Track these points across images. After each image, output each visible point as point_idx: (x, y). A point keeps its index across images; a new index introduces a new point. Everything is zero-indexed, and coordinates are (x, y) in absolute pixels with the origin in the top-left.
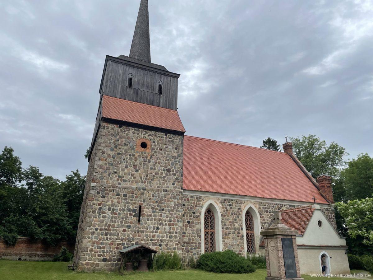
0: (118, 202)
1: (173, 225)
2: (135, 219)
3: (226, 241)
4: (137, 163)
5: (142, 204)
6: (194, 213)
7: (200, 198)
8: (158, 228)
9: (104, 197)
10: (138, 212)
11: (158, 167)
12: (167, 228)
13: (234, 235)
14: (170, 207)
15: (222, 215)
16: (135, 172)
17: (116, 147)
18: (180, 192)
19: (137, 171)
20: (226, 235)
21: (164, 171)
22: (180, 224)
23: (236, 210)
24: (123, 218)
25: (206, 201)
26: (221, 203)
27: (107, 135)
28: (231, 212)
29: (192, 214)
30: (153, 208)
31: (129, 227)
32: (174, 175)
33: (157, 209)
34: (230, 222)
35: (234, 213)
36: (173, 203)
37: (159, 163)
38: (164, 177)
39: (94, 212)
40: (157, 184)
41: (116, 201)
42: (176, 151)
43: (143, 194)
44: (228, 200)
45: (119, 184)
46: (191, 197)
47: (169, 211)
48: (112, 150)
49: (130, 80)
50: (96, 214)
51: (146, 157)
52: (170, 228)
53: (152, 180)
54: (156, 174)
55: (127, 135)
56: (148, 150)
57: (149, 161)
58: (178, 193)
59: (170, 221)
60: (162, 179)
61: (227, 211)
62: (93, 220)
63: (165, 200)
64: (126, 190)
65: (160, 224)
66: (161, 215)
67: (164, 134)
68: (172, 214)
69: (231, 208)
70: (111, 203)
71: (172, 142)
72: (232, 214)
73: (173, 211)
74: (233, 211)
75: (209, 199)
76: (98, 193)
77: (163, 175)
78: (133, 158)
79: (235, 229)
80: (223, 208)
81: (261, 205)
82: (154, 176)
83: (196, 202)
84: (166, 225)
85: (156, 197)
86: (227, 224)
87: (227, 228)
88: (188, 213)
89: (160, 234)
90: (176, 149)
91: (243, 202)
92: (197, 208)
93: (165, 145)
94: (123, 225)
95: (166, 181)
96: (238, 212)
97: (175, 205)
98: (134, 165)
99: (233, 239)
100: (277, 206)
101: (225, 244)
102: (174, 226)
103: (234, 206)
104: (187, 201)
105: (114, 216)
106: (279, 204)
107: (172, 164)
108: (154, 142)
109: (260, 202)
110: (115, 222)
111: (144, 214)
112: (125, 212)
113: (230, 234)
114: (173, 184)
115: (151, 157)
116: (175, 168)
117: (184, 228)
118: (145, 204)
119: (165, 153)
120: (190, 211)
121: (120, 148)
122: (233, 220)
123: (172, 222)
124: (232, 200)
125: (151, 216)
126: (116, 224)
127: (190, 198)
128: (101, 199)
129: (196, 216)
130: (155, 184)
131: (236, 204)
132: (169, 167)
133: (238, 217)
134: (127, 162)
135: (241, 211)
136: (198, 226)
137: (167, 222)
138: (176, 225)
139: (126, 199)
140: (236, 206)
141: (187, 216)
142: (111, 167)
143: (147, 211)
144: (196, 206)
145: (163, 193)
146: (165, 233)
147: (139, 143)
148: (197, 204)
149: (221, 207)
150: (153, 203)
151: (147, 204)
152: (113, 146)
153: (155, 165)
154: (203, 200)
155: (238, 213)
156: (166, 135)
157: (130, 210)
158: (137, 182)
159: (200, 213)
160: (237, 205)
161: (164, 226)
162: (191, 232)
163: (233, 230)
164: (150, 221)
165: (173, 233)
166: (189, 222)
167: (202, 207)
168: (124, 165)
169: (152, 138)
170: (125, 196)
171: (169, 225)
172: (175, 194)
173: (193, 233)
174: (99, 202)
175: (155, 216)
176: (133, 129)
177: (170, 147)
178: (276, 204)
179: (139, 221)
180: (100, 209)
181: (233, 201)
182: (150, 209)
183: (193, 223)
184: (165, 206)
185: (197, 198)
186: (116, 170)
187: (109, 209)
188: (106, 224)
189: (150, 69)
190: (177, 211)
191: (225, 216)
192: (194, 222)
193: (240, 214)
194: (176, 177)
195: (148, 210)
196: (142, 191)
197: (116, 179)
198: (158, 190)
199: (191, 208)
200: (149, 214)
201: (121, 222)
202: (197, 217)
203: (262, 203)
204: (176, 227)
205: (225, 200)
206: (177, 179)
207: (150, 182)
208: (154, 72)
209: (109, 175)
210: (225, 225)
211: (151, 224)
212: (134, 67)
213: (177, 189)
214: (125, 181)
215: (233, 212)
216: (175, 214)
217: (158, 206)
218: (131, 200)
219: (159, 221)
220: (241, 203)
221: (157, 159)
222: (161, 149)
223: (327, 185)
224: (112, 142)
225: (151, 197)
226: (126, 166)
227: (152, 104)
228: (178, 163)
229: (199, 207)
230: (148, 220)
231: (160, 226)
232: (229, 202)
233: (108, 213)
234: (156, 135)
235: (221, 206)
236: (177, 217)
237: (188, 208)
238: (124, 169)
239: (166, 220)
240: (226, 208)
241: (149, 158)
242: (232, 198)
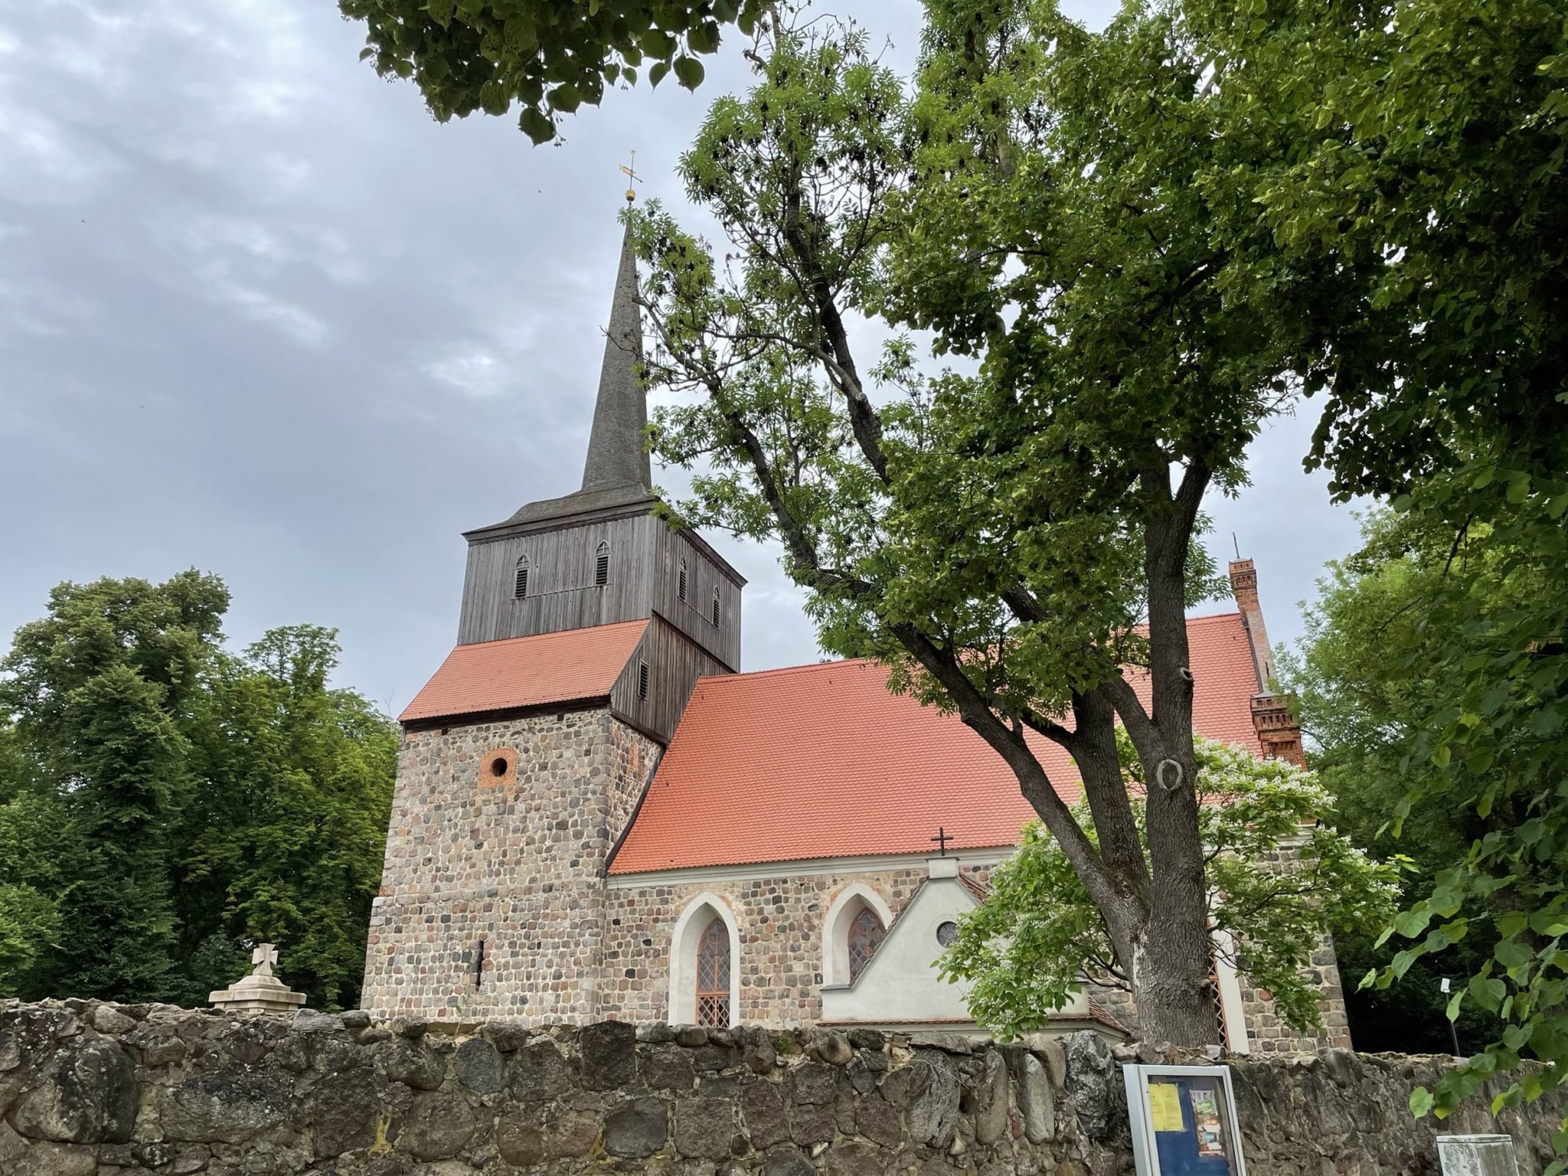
0: (430, 940)
1: (565, 987)
2: (466, 979)
3: (755, 1023)
4: (480, 823)
5: (486, 936)
6: (648, 942)
7: (670, 893)
8: (524, 1001)
9: (399, 930)
10: (474, 959)
11: (535, 822)
12: (549, 996)
13: (787, 1001)
14: (560, 935)
15: (743, 940)
16: (474, 851)
17: (432, 791)
18: (589, 886)
19: (479, 846)
20: (755, 1005)
21: (550, 829)
22: (587, 983)
23: (800, 914)
24: (439, 982)
25: (690, 900)
26: (744, 896)
27: (413, 765)
28: (777, 924)
29: (643, 946)
30: (512, 944)
31: (453, 1002)
32: (578, 835)
33: (522, 946)
34: (772, 960)
35: (791, 925)
36: (567, 923)
37: (537, 810)
38: (549, 849)
39: (379, 971)
40: (530, 873)
41: (424, 936)
42: (586, 759)
43: (489, 908)
44: (767, 882)
45: (437, 889)
46: (642, 894)
47: (556, 947)
48: (423, 801)
50: (384, 975)
51: (505, 801)
52: (558, 996)
53: (518, 863)
54: (528, 844)
55: (459, 749)
56: (509, 780)
57: (512, 811)
58: (585, 890)
59: (558, 976)
60: (544, 855)
61: (764, 920)
62: (376, 991)
63: (546, 916)
64: (450, 903)
65: (531, 988)
66: (534, 960)
67: (556, 717)
68: (562, 956)
69: (781, 910)
70: (413, 944)
71: (577, 734)
72: (782, 929)
73: (566, 945)
74: (787, 918)
75: (702, 891)
76: (388, 921)
77: (548, 843)
78: (472, 810)
79: (792, 982)
80: (750, 913)
81: (904, 883)
82: (522, 851)
83: (655, 907)
84: (545, 988)
85: (522, 910)
86: (761, 966)
87: (761, 982)
88: (628, 944)
89: (530, 1017)
90: (588, 753)
91: (830, 882)
92: (660, 925)
93: (555, 752)
94: (440, 1000)
95: (554, 859)
96: (808, 919)
97: (574, 926)
98: (472, 832)
100: (977, 874)
102: (569, 990)
103: (792, 901)
104: (628, 909)
105: (420, 976)
106: (987, 868)
107: (574, 804)
108: (526, 751)
109: (898, 873)
110: (421, 992)
111: (490, 962)
112: (445, 964)
113: (771, 1002)
114: (574, 864)
115: (516, 799)
116: (582, 813)
117: (617, 992)
118: (492, 936)
119: (554, 776)
120: (635, 937)
121: (441, 793)
122: (784, 949)
123: (563, 979)
124: (785, 881)
125: (506, 966)
126: (424, 996)
127: (637, 898)
128: (393, 936)
129: (656, 950)
130: (524, 875)
131: (797, 891)
132: (562, 816)
133: (806, 937)
134: (456, 825)
135: (820, 916)
136: (659, 983)
137: (550, 981)
138: (575, 986)
139: (448, 928)
140: (798, 900)
141: (625, 955)
142: (419, 847)
143: (497, 956)
144: (656, 920)
145: (542, 896)
146: (543, 1011)
147: (488, 763)
148: (659, 912)
149: (740, 913)
150: (514, 928)
151: (499, 934)
152: (426, 790)
153: (525, 817)
154: (680, 897)
155: (806, 924)
156: (560, 719)
157: (456, 957)
158: (477, 877)
159: (669, 942)
160: (803, 896)
161: (540, 993)
162: (636, 1003)
163: (784, 986)
164: (504, 982)
165: (563, 1012)
166: (630, 973)
167: (674, 920)
168: (449, 834)
169: (519, 739)
170: (446, 919)
171: (555, 988)
172: (575, 893)
173: (642, 1006)
174: (389, 945)
175: (517, 966)
176: (474, 728)
177: (567, 754)
178: (976, 869)
179: (478, 983)
180: (391, 962)
181: (788, 885)
182: (506, 948)
183: (643, 974)
184: (545, 935)
185: (660, 893)
186: (430, 855)
187: (410, 960)
188: (403, 1000)
189: (573, 519)
190: (577, 945)
191: (754, 939)
192: (646, 972)
193: (812, 928)
194: (583, 840)
195: (500, 952)
196: (487, 900)
197: (429, 877)
198: (529, 891)
199: (639, 927)
200: (503, 961)
201: (436, 991)
202: (657, 954)
203: (908, 874)
204: (573, 992)
205: (757, 885)
206: (586, 846)
207: (512, 871)
208: (583, 524)
209: (415, 871)
210: (755, 970)
211: (507, 989)
212: (530, 533)
213: (584, 878)
214: (450, 879)
215: (787, 924)
216: (572, 954)
217: (527, 937)
218: (461, 930)
219: (528, 979)
220: (821, 886)
221: (533, 799)
222: (543, 767)
223: (1275, 740)
224: (424, 779)
225: (510, 914)
226: (455, 838)
227: (579, 625)
228: (589, 795)
229: (664, 921)
230: (500, 980)
231: (528, 994)
232: (772, 891)
233: (408, 968)
234: (530, 729)
235: (743, 908)
236: (575, 964)
237: (629, 929)
238: (449, 847)
239: (545, 974)
240: (761, 911)
241: (511, 798)
242: (783, 875)
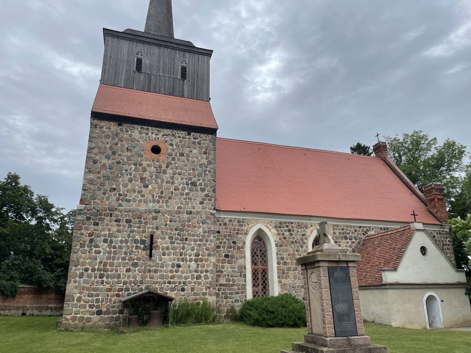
0: (119, 231)
1: (201, 260)
2: (144, 254)
3: (284, 281)
4: (146, 175)
5: (155, 232)
6: (234, 243)
7: (243, 222)
8: (179, 266)
9: (97, 224)
10: (148, 243)
11: (178, 180)
12: (193, 265)
13: (297, 272)
14: (197, 236)
15: (277, 245)
16: (143, 188)
17: (114, 153)
18: (211, 214)
19: (146, 186)
20: (283, 273)
21: (187, 185)
22: (213, 259)
23: (299, 237)
24: (125, 253)
25: (253, 226)
26: (276, 227)
27: (100, 137)
28: (290, 240)
29: (232, 244)
30: (171, 238)
31: (135, 265)
32: (203, 190)
33: (177, 239)
34: (289, 255)
35: (296, 241)
36: (201, 230)
37: (180, 174)
38: (187, 194)
39: (82, 246)
40: (177, 204)
41: (115, 229)
42: (205, 156)
43: (155, 218)
44: (285, 223)
45: (120, 205)
46: (230, 221)
47: (195, 241)
48: (108, 157)
49: (139, 61)
50: (86, 248)
51: (160, 167)
52: (198, 265)
53: (170, 198)
54: (175, 190)
55: (131, 135)
56: (162, 157)
57: (165, 172)
58: (209, 216)
59: (197, 255)
60: (184, 196)
61: (285, 238)
62: (81, 257)
63: (189, 226)
64: (131, 213)
65: (183, 260)
66: (184, 247)
67: (187, 133)
68: (199, 245)
69: (291, 235)
70: (107, 232)
71: (199, 143)
72: (292, 242)
73: (201, 240)
74: (294, 238)
75: (257, 223)
76: (88, 219)
77: (186, 191)
78: (140, 168)
79: (297, 264)
80: (278, 234)
81: (336, 229)
82: (172, 193)
83: (237, 228)
84: (191, 260)
85: (176, 221)
86: (285, 257)
87: (285, 263)
88: (225, 243)
89: (183, 274)
90: (205, 153)
91: (309, 226)
92: (239, 236)
93: (188, 149)
94: (127, 263)
95: (190, 199)
96: (302, 239)
97: (205, 232)
98: (142, 179)
99: (295, 277)
100: (360, 229)
101: (283, 286)
102: (204, 262)
103: (295, 232)
104: (224, 227)
105: (112, 250)
106: (363, 227)
107: (199, 175)
108: (172, 145)
109: (334, 225)
110: (114, 258)
111: (158, 246)
112: (129, 244)
113: (290, 272)
114: (201, 203)
115: (167, 167)
116: (204, 180)
117: (220, 264)
118: (158, 232)
119: (188, 160)
120: (228, 240)
121: (120, 155)
122: (294, 251)
123: (200, 257)
124: (292, 223)
125: (167, 248)
126: (116, 261)
127: (228, 223)
128: (92, 227)
129: (238, 247)
130: (174, 205)
131: (297, 228)
132: (194, 179)
133: (302, 247)
134: (131, 174)
135: (306, 239)
136: (241, 261)
137: (193, 257)
138: (207, 260)
139: (130, 226)
140: (298, 232)
141: (224, 247)
142: (107, 182)
143: (161, 242)
144: (237, 233)
145: (186, 216)
146: (191, 272)
147: (149, 146)
148: (238, 230)
149: (275, 234)
150: (171, 230)
151: (162, 232)
152: (109, 152)
153: (173, 177)
154: (248, 224)
155: (301, 241)
156: (189, 134)
157: (136, 241)
158: (146, 202)
159: (244, 243)
160: (300, 230)
161: (188, 263)
162: (230, 270)
163: (295, 266)
164: (166, 256)
165: (201, 273)
166: (227, 256)
167: (246, 234)
168: (126, 178)
169: (167, 139)
170: (128, 221)
171: (196, 261)
172: (204, 216)
173: (233, 271)
174: (89, 232)
175: (174, 248)
176: (139, 127)
177: (195, 151)
178: (360, 227)
179: (151, 256)
180: (91, 241)
181: (293, 225)
182: (167, 239)
183: (233, 257)
184: (189, 235)
185: (239, 221)
186: (114, 186)
187: (105, 241)
188: (101, 262)
189: (168, 44)
190: (207, 241)
191: (281, 246)
192: (234, 256)
193: (304, 243)
194: (205, 193)
195: (164, 241)
196: (154, 214)
197: (115, 198)
198: (179, 213)
199: (230, 236)
200: (165, 245)
201: (124, 259)
202: (239, 248)
203: (338, 226)
204: (206, 263)
205: (281, 223)
206: (207, 195)
207: (167, 202)
208: (173, 48)
209: (104, 194)
210: (282, 258)
211: (169, 260)
212: (144, 42)
213: (207, 210)
214: (128, 201)
215: (294, 240)
216: (205, 245)
217: (179, 235)
218: (138, 227)
219: (181, 255)
220: (306, 227)
221: (177, 168)
222: (182, 155)
223: (439, 197)
224: (108, 146)
225: (168, 222)
226: (130, 180)
227: (172, 94)
228: (207, 173)
229: (242, 234)
230: (164, 255)
231: (182, 263)
232: (287, 226)
233: (104, 246)
234: (173, 135)
235: (276, 232)
236: (207, 249)
237: (225, 236)
238: (127, 184)
239: (190, 254)
240: (283, 234)
241: (164, 167)
242: (292, 221)
